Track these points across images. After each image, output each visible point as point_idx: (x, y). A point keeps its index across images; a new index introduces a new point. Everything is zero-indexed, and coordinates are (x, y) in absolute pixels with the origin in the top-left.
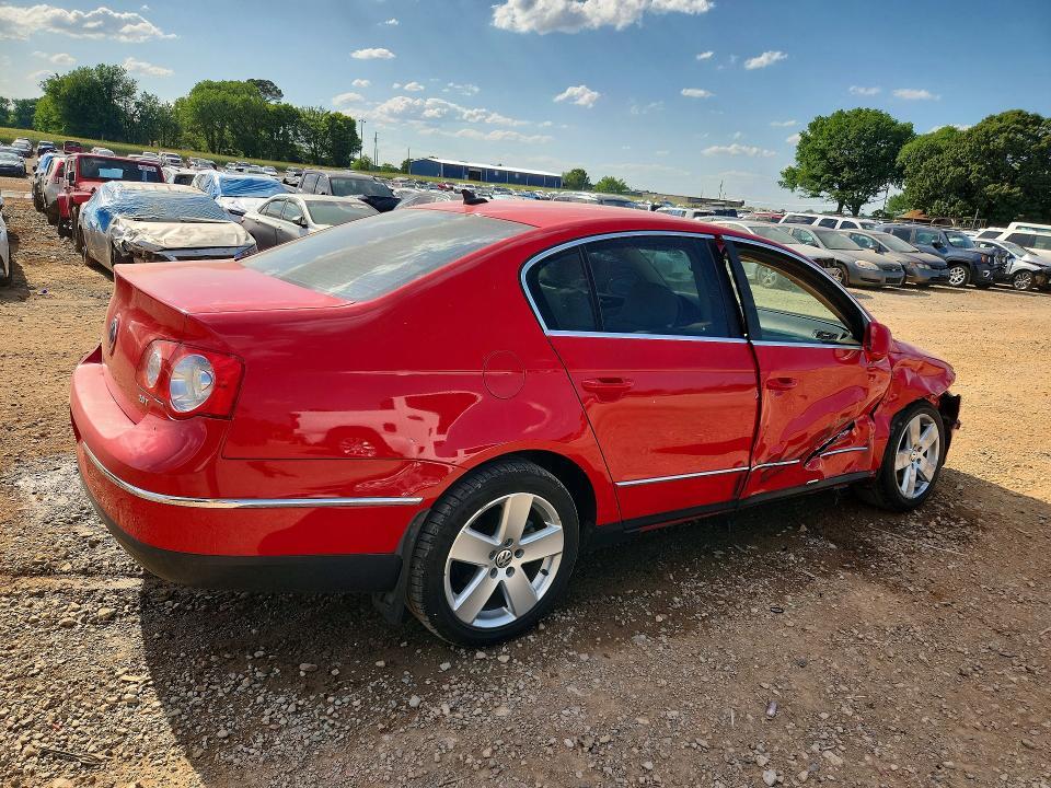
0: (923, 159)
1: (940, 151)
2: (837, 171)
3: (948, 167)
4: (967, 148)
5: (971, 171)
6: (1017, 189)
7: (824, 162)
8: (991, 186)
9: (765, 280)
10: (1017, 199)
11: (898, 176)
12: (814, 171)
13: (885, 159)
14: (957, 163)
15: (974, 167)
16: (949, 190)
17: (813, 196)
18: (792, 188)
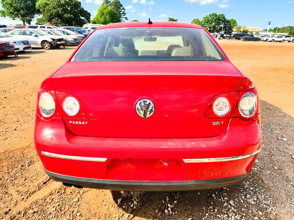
0: (45, 7)
1: (48, 5)
2: (18, 11)
3: (52, 9)
4: (55, 4)
5: (59, 10)
6: (72, 15)
7: (12, 8)
8: (65, 15)
9: (45, 47)
10: (73, 18)
11: (39, 12)
12: (10, 11)
13: (32, 7)
14: (54, 8)
15: (59, 9)
16: (55, 16)
17: (13, 19)
18: (5, 17)
